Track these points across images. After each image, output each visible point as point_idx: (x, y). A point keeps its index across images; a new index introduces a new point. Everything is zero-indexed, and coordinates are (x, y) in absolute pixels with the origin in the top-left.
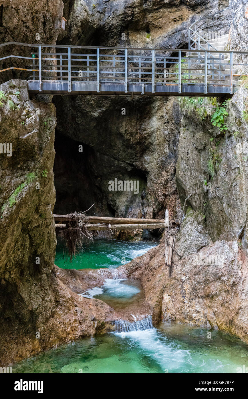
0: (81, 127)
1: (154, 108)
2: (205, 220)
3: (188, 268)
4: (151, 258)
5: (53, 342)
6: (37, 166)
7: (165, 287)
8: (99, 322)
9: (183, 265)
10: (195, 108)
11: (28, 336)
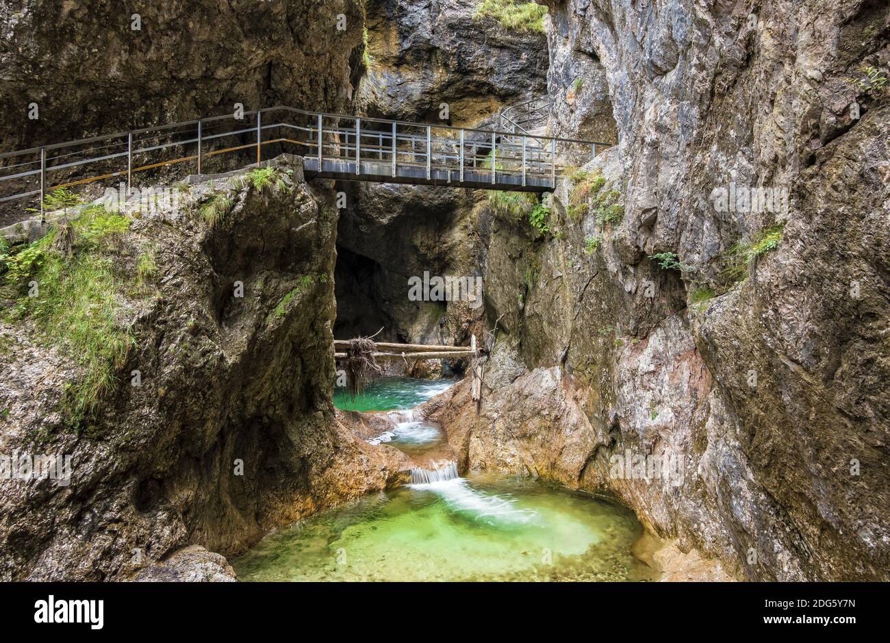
0: (366, 237)
1: (456, 216)
2: (520, 345)
3: (500, 403)
4: (455, 394)
5: (331, 500)
6: (314, 268)
7: (473, 428)
8: (391, 472)
9: (495, 400)
10: (509, 206)
11: (298, 491)
